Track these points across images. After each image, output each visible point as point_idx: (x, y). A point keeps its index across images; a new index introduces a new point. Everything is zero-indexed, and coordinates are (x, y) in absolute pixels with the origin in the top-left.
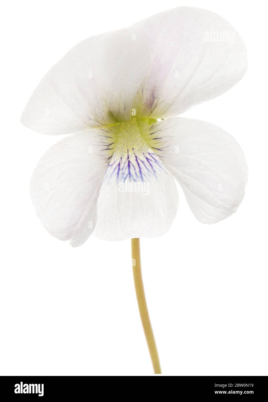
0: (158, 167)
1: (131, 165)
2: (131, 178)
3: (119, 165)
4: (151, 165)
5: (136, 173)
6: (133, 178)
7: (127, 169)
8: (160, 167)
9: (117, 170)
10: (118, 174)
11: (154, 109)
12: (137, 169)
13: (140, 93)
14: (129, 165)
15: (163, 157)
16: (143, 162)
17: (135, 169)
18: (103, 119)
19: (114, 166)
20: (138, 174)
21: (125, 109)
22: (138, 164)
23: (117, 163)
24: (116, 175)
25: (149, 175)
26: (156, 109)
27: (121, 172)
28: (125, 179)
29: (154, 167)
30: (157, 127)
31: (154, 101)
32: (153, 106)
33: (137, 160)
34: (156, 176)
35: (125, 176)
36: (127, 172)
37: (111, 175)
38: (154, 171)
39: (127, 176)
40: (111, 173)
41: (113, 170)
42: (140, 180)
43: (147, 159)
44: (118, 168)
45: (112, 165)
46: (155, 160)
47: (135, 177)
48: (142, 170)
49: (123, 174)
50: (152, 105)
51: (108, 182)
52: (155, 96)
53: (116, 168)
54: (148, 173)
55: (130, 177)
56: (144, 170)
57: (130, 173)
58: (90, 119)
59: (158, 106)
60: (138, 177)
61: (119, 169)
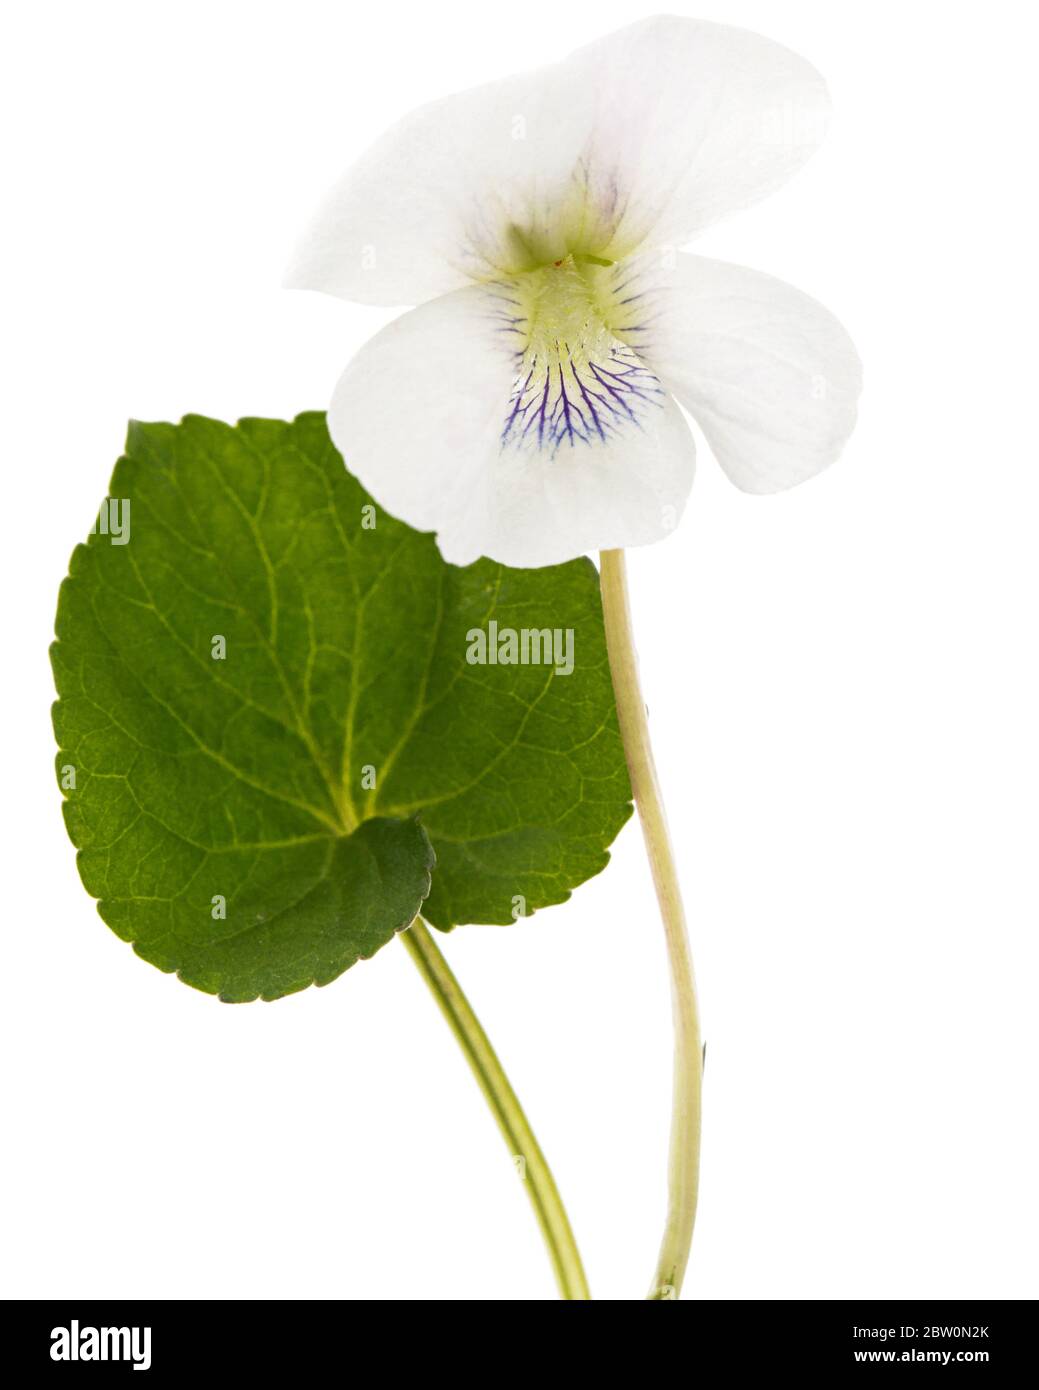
0: (639, 399)
1: (571, 408)
2: (575, 435)
3: (543, 408)
4: (621, 401)
5: (585, 424)
6: (579, 434)
7: (563, 418)
8: (644, 397)
9: (537, 420)
10: (541, 429)
11: (619, 221)
12: (588, 415)
13: (581, 178)
14: (566, 411)
15: (648, 347)
16: (600, 398)
17: (581, 416)
18: (498, 248)
19: (530, 413)
20: (591, 424)
21: (548, 210)
22: (590, 404)
23: (538, 404)
24: (537, 433)
25: (619, 423)
26: (623, 221)
27: (547, 424)
28: (560, 438)
29: (629, 405)
30: (629, 270)
31: (616, 199)
32: (617, 213)
33: (584, 396)
34: (635, 421)
35: (558, 433)
36: (562, 424)
37: (526, 431)
38: (630, 411)
39: (563, 433)
40: (524, 427)
41: (527, 420)
42: (598, 435)
43: (610, 389)
44: (539, 415)
45: (525, 410)
46: (631, 387)
47: (583, 432)
48: (600, 416)
49: (555, 428)
50: (613, 209)
51: (519, 446)
52: (619, 189)
53: (534, 416)
54: (616, 418)
55: (571, 434)
56: (605, 415)
57: (569, 427)
58: (465, 253)
59: (627, 215)
60: (592, 430)
61: (543, 419)
